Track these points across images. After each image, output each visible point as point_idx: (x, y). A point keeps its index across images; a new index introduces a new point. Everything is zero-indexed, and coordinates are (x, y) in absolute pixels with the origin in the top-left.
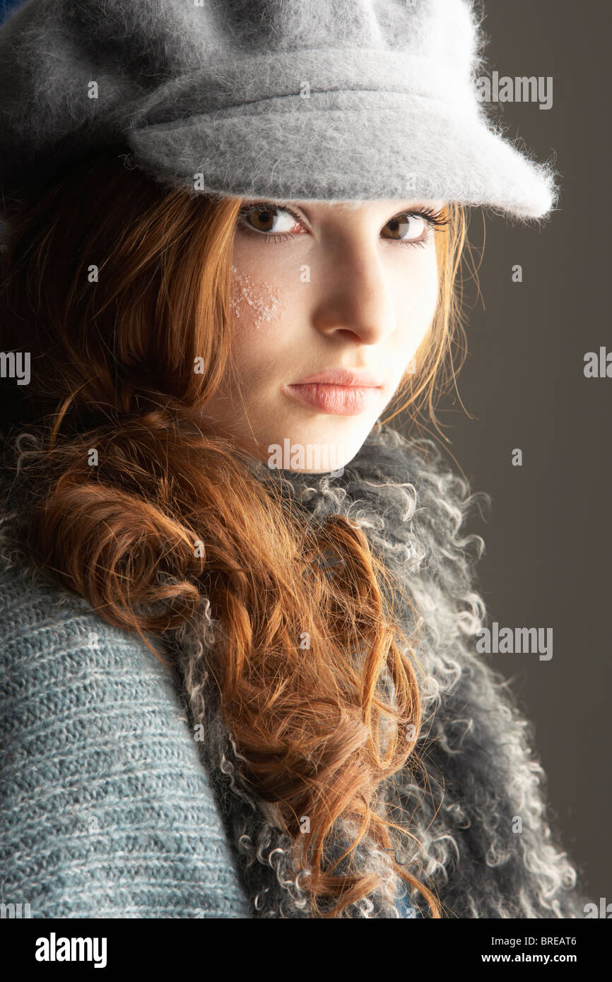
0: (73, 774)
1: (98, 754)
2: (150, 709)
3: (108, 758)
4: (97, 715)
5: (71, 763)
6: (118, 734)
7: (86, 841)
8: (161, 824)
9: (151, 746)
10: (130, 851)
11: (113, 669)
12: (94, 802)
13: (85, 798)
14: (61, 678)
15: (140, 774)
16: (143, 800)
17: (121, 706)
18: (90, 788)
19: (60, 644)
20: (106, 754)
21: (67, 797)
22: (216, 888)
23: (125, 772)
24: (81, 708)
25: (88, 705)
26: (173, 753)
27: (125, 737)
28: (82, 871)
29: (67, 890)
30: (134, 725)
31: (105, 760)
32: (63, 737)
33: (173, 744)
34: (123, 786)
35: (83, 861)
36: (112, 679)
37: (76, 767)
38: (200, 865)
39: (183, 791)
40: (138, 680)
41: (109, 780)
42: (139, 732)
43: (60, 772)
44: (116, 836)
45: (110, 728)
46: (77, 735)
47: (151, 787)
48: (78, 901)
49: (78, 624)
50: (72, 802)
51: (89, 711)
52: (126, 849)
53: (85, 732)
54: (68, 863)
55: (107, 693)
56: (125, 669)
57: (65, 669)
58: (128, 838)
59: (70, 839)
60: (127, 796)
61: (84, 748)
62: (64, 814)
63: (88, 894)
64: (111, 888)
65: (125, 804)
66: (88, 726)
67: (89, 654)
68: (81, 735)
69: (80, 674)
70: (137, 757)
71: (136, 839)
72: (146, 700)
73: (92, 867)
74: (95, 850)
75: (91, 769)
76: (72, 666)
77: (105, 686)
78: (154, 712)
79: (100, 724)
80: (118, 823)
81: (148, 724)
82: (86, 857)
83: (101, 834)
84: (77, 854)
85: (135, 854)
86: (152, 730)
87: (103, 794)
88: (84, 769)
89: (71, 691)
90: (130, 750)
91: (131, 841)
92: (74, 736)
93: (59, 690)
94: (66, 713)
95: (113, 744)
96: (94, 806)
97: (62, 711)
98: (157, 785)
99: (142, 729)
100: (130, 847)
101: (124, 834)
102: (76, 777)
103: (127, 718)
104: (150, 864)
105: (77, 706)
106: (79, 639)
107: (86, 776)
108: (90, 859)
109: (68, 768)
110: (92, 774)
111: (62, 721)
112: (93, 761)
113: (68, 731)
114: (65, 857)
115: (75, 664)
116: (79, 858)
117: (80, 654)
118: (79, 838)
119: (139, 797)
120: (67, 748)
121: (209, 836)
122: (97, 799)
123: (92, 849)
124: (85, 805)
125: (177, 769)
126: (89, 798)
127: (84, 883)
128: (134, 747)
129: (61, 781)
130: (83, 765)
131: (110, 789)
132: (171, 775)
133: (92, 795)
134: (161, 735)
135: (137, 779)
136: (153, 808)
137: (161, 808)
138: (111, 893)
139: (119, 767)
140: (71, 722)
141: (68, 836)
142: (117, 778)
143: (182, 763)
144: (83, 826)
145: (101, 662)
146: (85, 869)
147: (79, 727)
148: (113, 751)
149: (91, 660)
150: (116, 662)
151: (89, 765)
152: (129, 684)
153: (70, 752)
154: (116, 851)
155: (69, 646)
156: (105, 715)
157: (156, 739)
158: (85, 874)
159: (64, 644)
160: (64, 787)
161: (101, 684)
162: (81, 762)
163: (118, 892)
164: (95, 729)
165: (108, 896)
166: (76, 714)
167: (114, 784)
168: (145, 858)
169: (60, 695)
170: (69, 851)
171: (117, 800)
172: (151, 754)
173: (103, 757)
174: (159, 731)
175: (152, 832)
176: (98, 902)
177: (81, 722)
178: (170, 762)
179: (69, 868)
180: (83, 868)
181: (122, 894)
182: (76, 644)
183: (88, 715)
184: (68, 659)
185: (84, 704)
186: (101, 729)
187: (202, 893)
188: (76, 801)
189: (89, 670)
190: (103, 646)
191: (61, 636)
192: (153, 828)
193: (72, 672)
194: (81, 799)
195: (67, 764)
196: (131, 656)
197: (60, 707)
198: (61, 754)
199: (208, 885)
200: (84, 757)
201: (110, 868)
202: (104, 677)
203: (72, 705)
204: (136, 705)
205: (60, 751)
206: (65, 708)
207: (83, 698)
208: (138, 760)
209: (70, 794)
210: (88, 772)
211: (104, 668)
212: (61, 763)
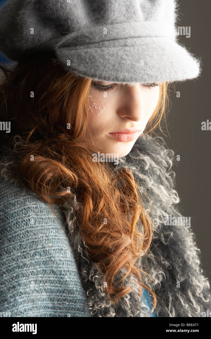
0: (24, 249)
1: (33, 242)
2: (52, 227)
3: (36, 243)
4: (33, 229)
5: (24, 245)
6: (40, 235)
7: (28, 271)
8: (54, 266)
9: (52, 240)
10: (44, 275)
11: (39, 214)
12: (31, 258)
13: (28, 257)
14: (21, 216)
15: (47, 249)
16: (48, 258)
17: (41, 226)
18: (30, 253)
19: (21, 205)
20: (36, 242)
21: (22, 256)
22: (73, 287)
23: (42, 248)
24: (28, 226)
25: (30, 226)
26: (59, 242)
27: (43, 236)
28: (27, 281)
29: (21, 287)
30: (46, 232)
31: (36, 244)
32: (21, 236)
33: (59, 239)
34: (42, 253)
35: (27, 278)
36: (39, 217)
37: (25, 246)
38: (68, 279)
39: (63, 254)
40: (48, 217)
41: (37, 251)
42: (47, 235)
43: (20, 248)
44: (39, 270)
45: (37, 233)
46: (26, 236)
47: (51, 253)
48: (25, 291)
49: (28, 198)
50: (24, 258)
51: (30, 227)
52: (42, 274)
53: (29, 235)
54: (22, 278)
55: (37, 222)
56: (43, 214)
57: (23, 213)
58: (43, 270)
59: (23, 270)
60: (43, 256)
61: (28, 240)
62: (21, 262)
63: (29, 289)
64: (37, 287)
65: (42, 259)
66: (29, 232)
67: (31, 208)
68: (27, 236)
69: (28, 215)
70: (46, 243)
71: (46, 271)
72: (50, 224)
73: (30, 280)
74: (32, 274)
75: (30, 247)
76: (25, 212)
77: (36, 219)
78: (53, 228)
79: (34, 232)
80: (40, 265)
81: (50, 232)
82: (28, 276)
83: (34, 269)
84: (25, 275)
85: (45, 276)
86: (52, 234)
87: (34, 255)
88: (28, 247)
89: (24, 221)
90: (44, 241)
91: (44, 272)
92: (25, 236)
93: (20, 220)
94: (22, 228)
95: (38, 239)
96: (31, 260)
97: (21, 227)
98: (53, 253)
99: (49, 234)
100: (44, 273)
101: (42, 269)
102: (25, 250)
103: (43, 230)
104: (51, 279)
105: (26, 226)
106: (28, 203)
107: (29, 249)
108: (29, 277)
109: (23, 247)
110: (31, 249)
111: (21, 231)
112: (31, 244)
113: (23, 234)
114: (21, 276)
115: (26, 212)
116: (26, 277)
117: (28, 208)
118: (26, 270)
119: (47, 257)
120: (22, 240)
121: (71, 270)
122: (32, 257)
123: (30, 274)
124: (28, 259)
125: (61, 247)
126: (30, 257)
127: (27, 285)
128: (45, 240)
129: (20, 251)
130: (28, 246)
131: (37, 254)
132: (58, 249)
133: (31, 256)
134: (55, 236)
135: (46, 250)
136: (52, 260)
137: (55, 260)
138: (37, 289)
139: (40, 246)
140: (24, 231)
141: (22, 269)
142: (39, 250)
143: (62, 245)
144: (27, 266)
145: (35, 211)
146: (28, 280)
147: (27, 233)
148: (38, 241)
149: (32, 210)
150: (41, 211)
151: (30, 245)
152: (45, 219)
153: (23, 241)
154: (39, 274)
155: (24, 206)
156: (36, 229)
157: (53, 237)
158: (28, 282)
159: (23, 205)
160: (21, 253)
161: (35, 218)
162: (27, 244)
163: (39, 288)
164: (32, 234)
165: (36, 290)
166: (26, 228)
167: (38, 252)
168: (49, 277)
169: (21, 222)
170: (22, 275)
171: (39, 257)
172: (51, 242)
173: (35, 243)
174: (54, 235)
175: (51, 268)
176: (32, 292)
177: (27, 231)
178: (58, 245)
179: (22, 280)
180: (27, 280)
181: (41, 289)
182: (27, 205)
183: (30, 229)
184: (24, 210)
185: (29, 225)
186: (34, 234)
187: (69, 289)
188: (25, 258)
189: (31, 214)
190: (36, 206)
191: (22, 202)
192: (52, 267)
193: (25, 214)
194: (27, 257)
195: (22, 245)
196: (46, 209)
197: (20, 226)
198: (21, 242)
199: (71, 286)
200: (28, 243)
201: (37, 280)
202: (36, 216)
203: (24, 226)
204: (47, 226)
205: (20, 241)
206: (22, 226)
207: (28, 223)
208: (47, 244)
209: (23, 255)
210: (29, 248)
211: (36, 213)
212: (20, 245)
